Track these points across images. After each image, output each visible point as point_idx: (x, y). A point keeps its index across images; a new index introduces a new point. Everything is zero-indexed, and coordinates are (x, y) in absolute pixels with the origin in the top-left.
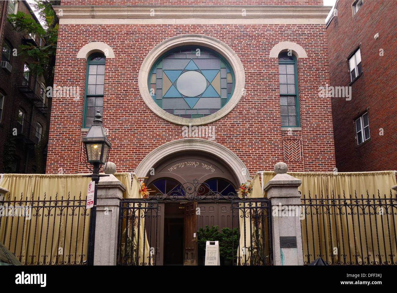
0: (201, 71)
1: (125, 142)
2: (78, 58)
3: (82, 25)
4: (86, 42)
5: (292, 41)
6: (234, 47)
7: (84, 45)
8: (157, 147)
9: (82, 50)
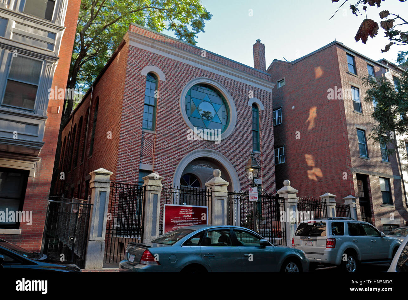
0: (213, 103)
1: (171, 145)
2: (141, 74)
3: (145, 50)
4: (147, 64)
5: (258, 98)
6: (231, 94)
7: (146, 66)
8: (190, 152)
9: (144, 69)
